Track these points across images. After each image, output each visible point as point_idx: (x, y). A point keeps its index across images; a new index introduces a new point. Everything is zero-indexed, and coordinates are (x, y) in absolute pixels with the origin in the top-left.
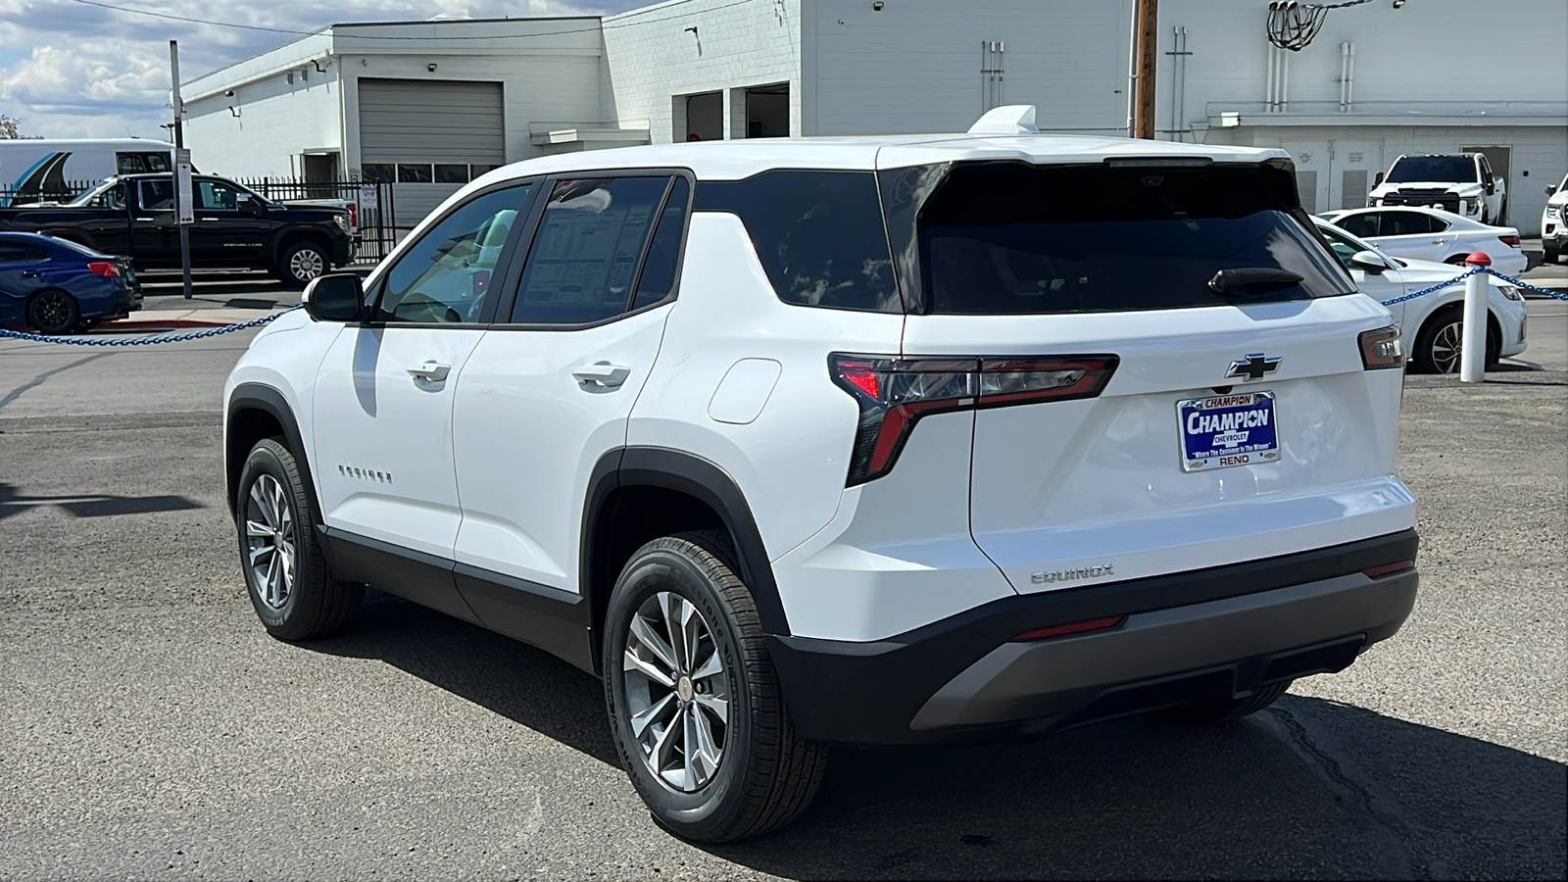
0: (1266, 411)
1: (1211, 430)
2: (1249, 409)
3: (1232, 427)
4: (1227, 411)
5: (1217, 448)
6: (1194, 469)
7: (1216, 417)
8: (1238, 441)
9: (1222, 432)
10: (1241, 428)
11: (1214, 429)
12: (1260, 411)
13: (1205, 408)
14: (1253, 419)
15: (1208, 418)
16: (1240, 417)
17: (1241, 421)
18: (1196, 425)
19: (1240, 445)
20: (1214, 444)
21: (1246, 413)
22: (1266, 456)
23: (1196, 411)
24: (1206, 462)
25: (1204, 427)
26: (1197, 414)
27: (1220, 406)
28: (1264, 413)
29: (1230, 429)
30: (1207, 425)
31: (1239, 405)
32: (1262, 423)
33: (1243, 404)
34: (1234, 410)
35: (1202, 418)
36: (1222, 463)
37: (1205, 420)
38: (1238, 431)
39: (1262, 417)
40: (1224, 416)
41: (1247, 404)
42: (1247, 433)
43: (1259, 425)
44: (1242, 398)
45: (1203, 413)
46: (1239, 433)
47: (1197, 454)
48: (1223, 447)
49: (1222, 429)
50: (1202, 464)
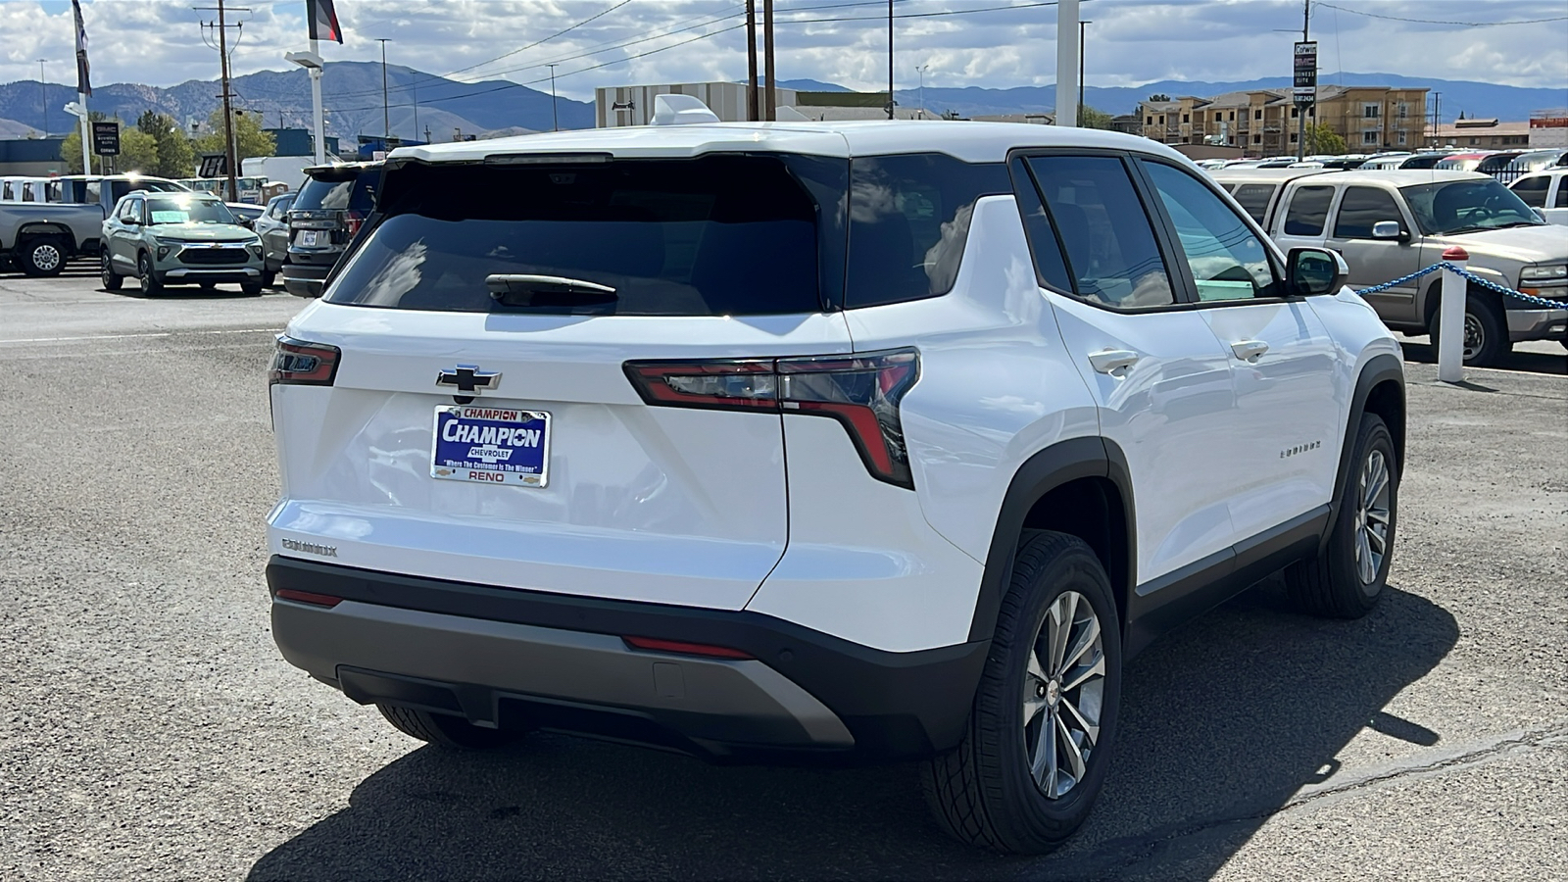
0: (538, 432)
1: (469, 441)
2: (517, 426)
3: (493, 442)
4: (490, 424)
5: (472, 460)
6: (439, 476)
7: (476, 429)
8: (497, 457)
9: (481, 445)
10: (504, 444)
11: (472, 440)
12: (531, 431)
13: (463, 416)
14: (520, 437)
15: (467, 427)
16: (504, 433)
17: (505, 437)
18: (453, 432)
19: (499, 462)
20: (470, 455)
21: (513, 430)
22: (526, 480)
23: (455, 419)
24: (454, 471)
25: (461, 436)
26: (456, 422)
27: (479, 417)
28: (535, 433)
29: (490, 443)
30: (464, 434)
31: (502, 420)
32: (530, 444)
33: (508, 420)
34: (498, 425)
35: (460, 427)
36: (471, 476)
37: (463, 429)
38: (499, 447)
39: (531, 438)
40: (486, 429)
41: (512, 420)
42: (510, 451)
43: (527, 445)
44: (507, 413)
45: (462, 422)
46: (501, 450)
47: (449, 462)
48: (480, 461)
49: (481, 442)
50: (449, 473)
